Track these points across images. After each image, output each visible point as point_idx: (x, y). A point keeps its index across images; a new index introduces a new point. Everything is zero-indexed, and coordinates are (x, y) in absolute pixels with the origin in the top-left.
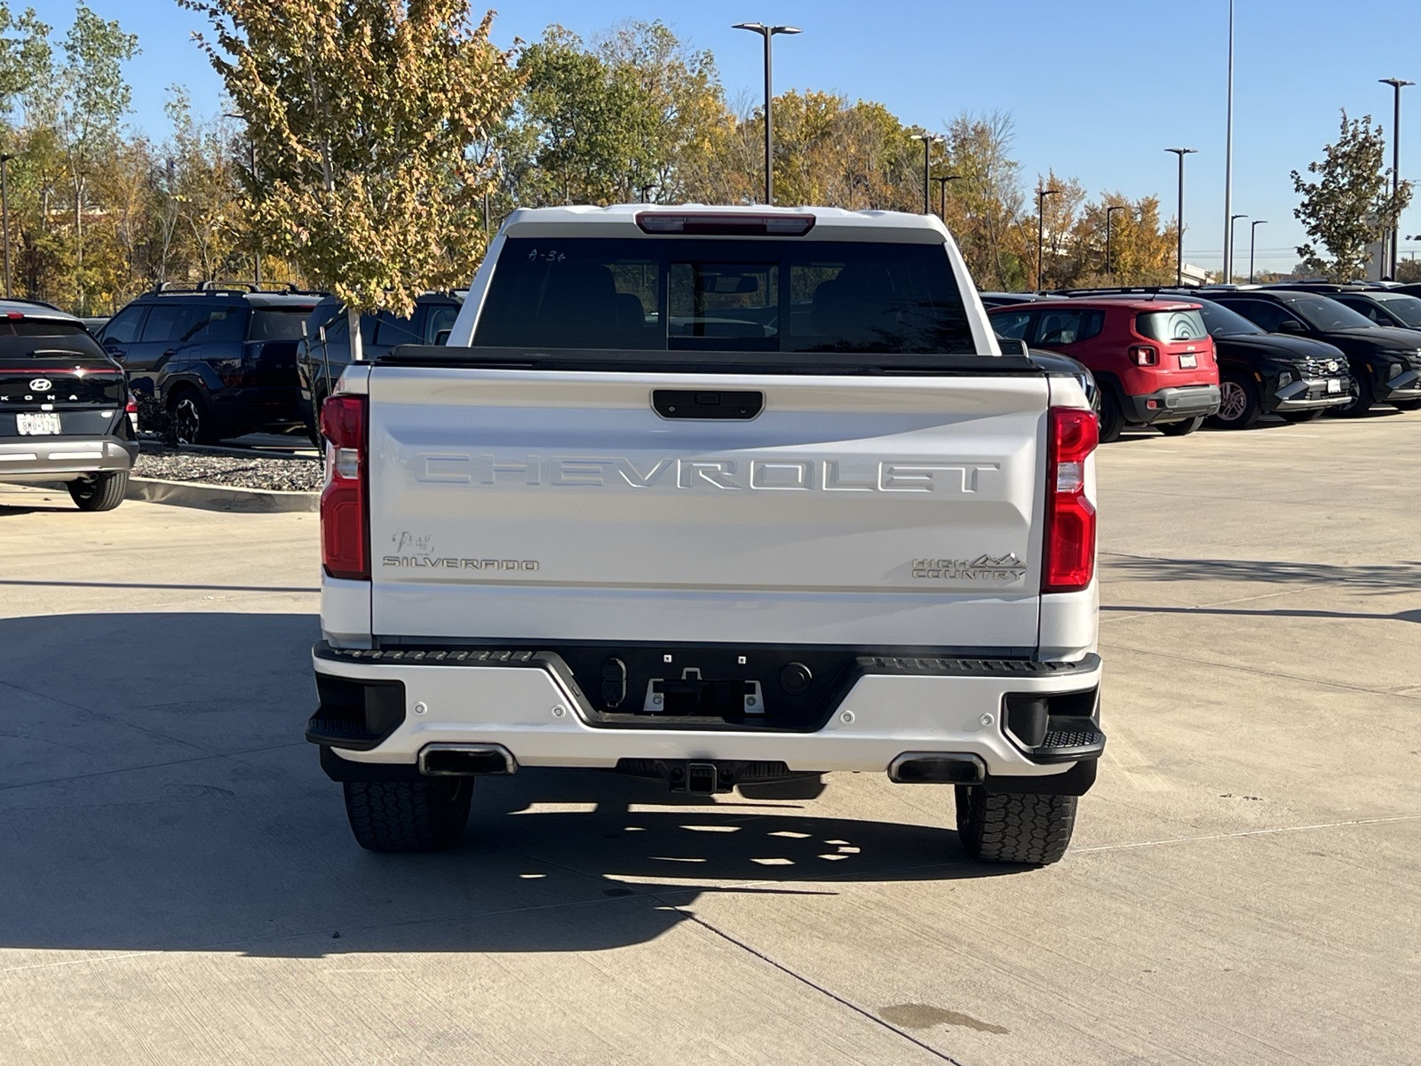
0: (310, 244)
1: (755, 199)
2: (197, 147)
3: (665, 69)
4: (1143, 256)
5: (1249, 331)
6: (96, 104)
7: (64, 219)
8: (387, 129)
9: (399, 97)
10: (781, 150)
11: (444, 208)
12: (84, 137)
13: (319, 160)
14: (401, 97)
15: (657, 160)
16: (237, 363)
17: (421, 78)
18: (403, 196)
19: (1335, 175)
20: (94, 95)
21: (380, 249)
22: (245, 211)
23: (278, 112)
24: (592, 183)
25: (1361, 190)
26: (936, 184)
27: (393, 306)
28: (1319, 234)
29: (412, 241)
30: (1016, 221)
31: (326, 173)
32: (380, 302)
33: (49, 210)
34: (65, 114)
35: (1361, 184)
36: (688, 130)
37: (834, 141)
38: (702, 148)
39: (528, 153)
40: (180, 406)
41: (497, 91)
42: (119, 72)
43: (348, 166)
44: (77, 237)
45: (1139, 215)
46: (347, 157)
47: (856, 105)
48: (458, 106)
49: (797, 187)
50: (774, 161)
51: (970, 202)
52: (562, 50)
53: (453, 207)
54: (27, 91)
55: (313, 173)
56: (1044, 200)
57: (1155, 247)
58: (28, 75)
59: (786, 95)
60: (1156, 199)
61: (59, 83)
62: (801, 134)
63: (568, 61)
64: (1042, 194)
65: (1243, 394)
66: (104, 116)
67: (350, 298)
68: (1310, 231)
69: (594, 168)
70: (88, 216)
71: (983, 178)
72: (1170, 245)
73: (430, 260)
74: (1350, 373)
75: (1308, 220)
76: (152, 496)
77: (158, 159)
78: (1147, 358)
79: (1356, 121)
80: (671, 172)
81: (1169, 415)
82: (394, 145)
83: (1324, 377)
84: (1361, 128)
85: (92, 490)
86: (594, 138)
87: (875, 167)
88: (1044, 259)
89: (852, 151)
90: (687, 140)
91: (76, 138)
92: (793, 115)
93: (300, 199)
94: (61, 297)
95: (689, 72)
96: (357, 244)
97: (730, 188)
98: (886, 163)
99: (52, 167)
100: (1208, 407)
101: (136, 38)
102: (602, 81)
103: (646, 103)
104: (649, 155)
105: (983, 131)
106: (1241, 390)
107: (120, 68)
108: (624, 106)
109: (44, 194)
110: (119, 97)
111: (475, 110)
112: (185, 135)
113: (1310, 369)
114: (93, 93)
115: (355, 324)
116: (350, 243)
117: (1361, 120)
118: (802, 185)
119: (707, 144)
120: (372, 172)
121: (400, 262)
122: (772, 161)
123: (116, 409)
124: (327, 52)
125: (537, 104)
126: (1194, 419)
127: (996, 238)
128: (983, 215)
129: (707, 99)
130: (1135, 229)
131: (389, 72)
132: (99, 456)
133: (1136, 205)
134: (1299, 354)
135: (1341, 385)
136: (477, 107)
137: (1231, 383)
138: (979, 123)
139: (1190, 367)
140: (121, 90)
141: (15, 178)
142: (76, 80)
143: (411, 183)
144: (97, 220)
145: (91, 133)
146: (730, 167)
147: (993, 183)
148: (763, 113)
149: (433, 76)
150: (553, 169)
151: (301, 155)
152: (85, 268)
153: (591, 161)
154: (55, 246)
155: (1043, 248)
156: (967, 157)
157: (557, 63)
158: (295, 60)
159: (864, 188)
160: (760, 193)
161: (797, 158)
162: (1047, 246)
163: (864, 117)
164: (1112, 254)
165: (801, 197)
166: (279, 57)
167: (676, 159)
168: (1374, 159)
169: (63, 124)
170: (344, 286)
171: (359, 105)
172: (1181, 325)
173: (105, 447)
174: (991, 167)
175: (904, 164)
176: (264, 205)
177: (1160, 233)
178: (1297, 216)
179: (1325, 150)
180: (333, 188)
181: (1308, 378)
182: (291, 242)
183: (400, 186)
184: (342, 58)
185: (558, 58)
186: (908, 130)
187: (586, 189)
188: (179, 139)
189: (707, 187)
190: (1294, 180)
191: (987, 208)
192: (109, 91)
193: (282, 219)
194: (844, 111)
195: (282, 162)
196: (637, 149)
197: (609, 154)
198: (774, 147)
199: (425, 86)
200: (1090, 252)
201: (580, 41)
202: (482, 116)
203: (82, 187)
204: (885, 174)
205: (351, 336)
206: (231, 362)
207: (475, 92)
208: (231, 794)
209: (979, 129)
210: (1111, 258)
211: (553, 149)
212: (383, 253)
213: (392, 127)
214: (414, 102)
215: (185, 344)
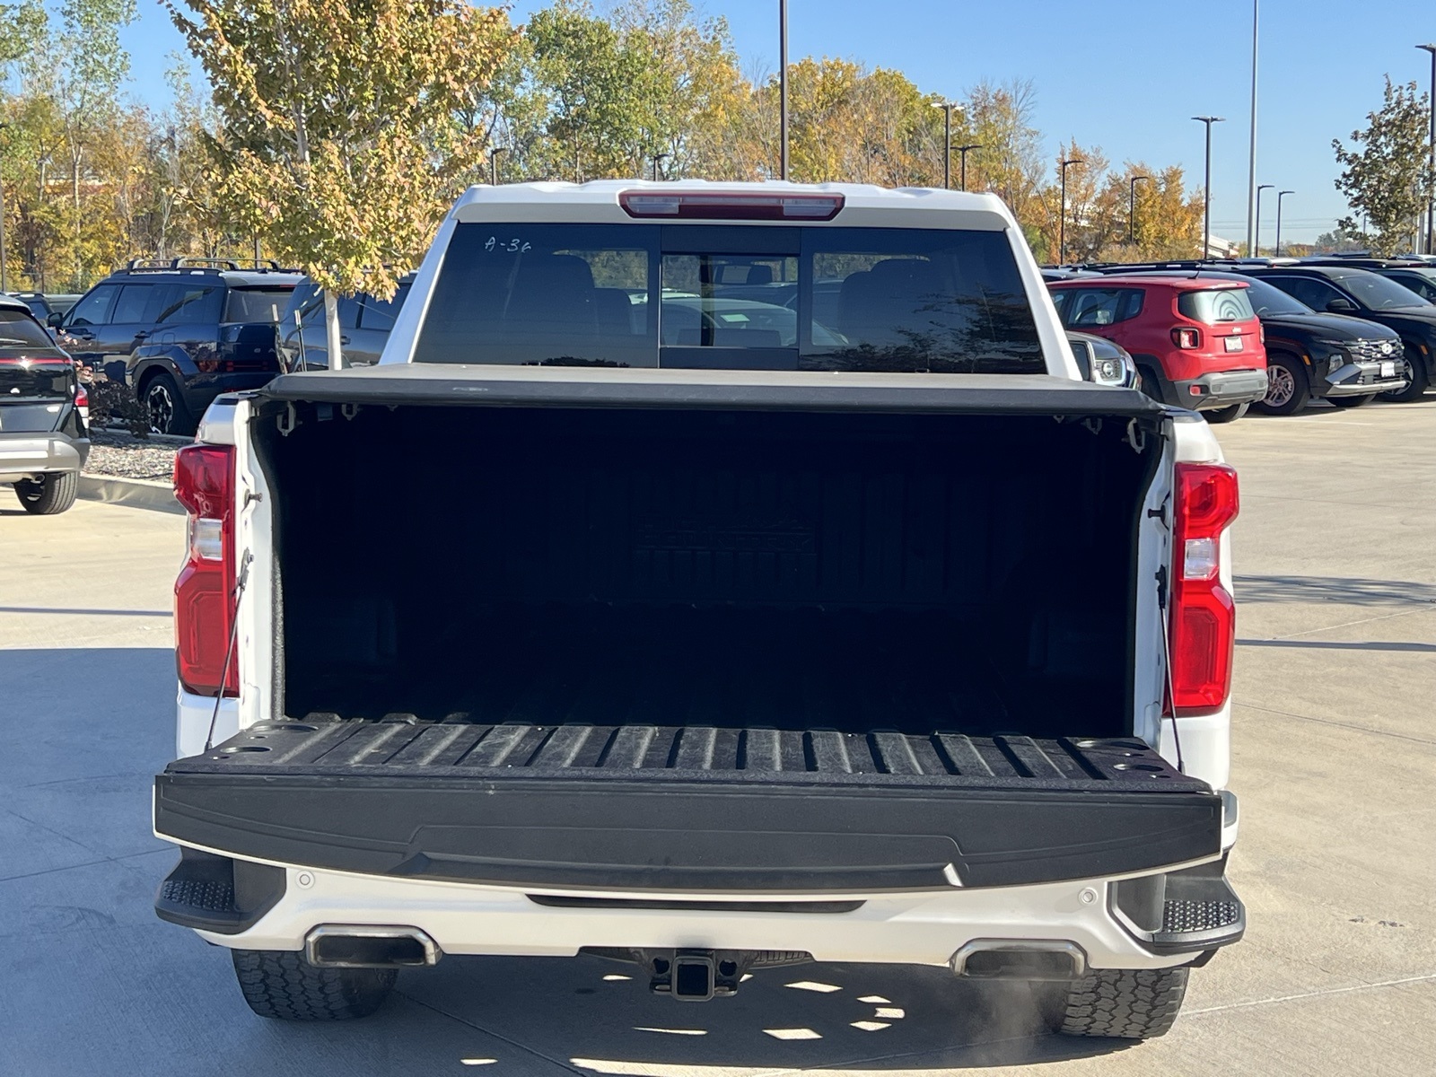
0: (282, 220)
1: (771, 168)
2: (198, 115)
3: (678, 35)
4: (1167, 227)
5: (1297, 311)
6: (93, 71)
7: (63, 190)
8: (366, 94)
9: (378, 58)
10: (797, 119)
11: (429, 181)
12: (82, 106)
13: (291, 127)
14: (381, 59)
15: (669, 129)
16: (213, 347)
17: (404, 38)
18: (383, 167)
19: (1378, 143)
20: (92, 62)
21: (357, 226)
22: (211, 183)
23: (245, 75)
24: (603, 153)
25: (1406, 159)
26: (956, 153)
27: (373, 289)
28: (1362, 206)
29: (393, 216)
30: (1038, 192)
31: (299, 142)
32: (359, 284)
33: (47, 179)
34: (62, 82)
35: (1406, 153)
36: (702, 98)
37: (852, 109)
38: (716, 116)
39: (537, 121)
40: (153, 393)
41: (487, 51)
42: (117, 39)
43: (324, 135)
44: (75, 208)
45: (1163, 185)
46: (322, 124)
47: (873, 73)
48: (444, 69)
49: (813, 156)
50: (789, 130)
51: (990, 172)
52: (572, 16)
53: (439, 179)
54: (22, 58)
55: (284, 142)
56: (1066, 170)
57: (1179, 218)
58: (23, 41)
59: (802, 63)
60: (1180, 168)
61: (57, 50)
62: (817, 102)
63: (579, 27)
64: (1065, 164)
65: (1291, 378)
66: (102, 84)
67: (325, 279)
68: (1352, 203)
69: (605, 137)
70: (87, 187)
71: (1004, 148)
72: (1195, 216)
73: (413, 237)
74: (1404, 355)
75: (1350, 191)
76: (110, 496)
77: (158, 128)
78: (1190, 341)
79: (1401, 87)
80: (684, 141)
81: (1214, 402)
82: (373, 111)
83: (1377, 360)
84: (1406, 95)
85: (41, 492)
86: (605, 106)
87: (893, 136)
88: (1066, 230)
89: (870, 119)
90: (700, 109)
91: (73, 106)
92: (809, 82)
93: (270, 171)
94: (58, 270)
95: (702, 39)
96: (332, 220)
97: (745, 157)
98: (904, 132)
99: (50, 136)
100: (1255, 393)
101: (134, 3)
102: (614, 48)
103: (658, 70)
104: (661, 124)
105: (1004, 98)
106: (1288, 374)
107: (117, 35)
108: (635, 73)
109: (41, 164)
110: (118, 65)
111: (463, 72)
112: (186, 104)
113: (1363, 351)
114: (90, 60)
115: (332, 306)
116: (324, 220)
117: (1405, 87)
118: (818, 155)
119: (720, 113)
120: (350, 140)
121: (380, 240)
122: (787, 130)
123: (63, 402)
124: (299, 9)
125: (546, 70)
126: (1239, 405)
127: (1017, 209)
128: (1003, 185)
129: (721, 66)
130: (1159, 200)
131: (369, 31)
132: (44, 455)
133: (1160, 175)
134: (1351, 336)
135: (1395, 368)
136: (465, 69)
137: (1278, 367)
138: (1000, 91)
139: (1236, 351)
140: (119, 57)
141: (11, 148)
142: (74, 47)
143: (392, 153)
144: (95, 190)
145: (89, 101)
146: (744, 136)
147: (1014, 152)
148: (779, 81)
149: (417, 35)
150: (564, 138)
151: (271, 122)
152: (83, 240)
153: (602, 130)
154: (51, 217)
155: (1065, 219)
156: (988, 126)
157: (567, 29)
158: (265, 17)
159: (882, 158)
160: (775, 162)
161: (813, 127)
162: (1069, 217)
163: (881, 85)
164: (1136, 225)
165: (817, 167)
166: (246, 15)
167: (689, 128)
168: (1419, 127)
169: (60, 93)
170: (319, 265)
171: (335, 67)
172: (1227, 305)
173: (51, 446)
174: (1012, 136)
175: (923, 133)
176: (231, 176)
177: (1185, 204)
178: (1338, 188)
179: (1369, 117)
180: (308, 159)
181: (1360, 361)
182: (261, 218)
183: (380, 157)
184: (316, 16)
185: (568, 24)
186: (926, 99)
187: (597, 159)
188: (180, 108)
189: (721, 157)
190: (1335, 149)
191: (1007, 178)
192: (106, 58)
193: (250, 192)
194: (862, 79)
195: (252, 130)
196: (649, 117)
197: (621, 123)
198: (789, 115)
199: (407, 47)
200: (1112, 223)
201: (591, 7)
202: (471, 79)
203: (80, 157)
204: (903, 143)
205: (327, 321)
206: (206, 345)
207: (463, 53)
208: (111, 921)
209: (1000, 97)
210: (1134, 229)
211: (563, 118)
212: (360, 230)
213: (372, 92)
214: (396, 64)
215: (159, 326)
